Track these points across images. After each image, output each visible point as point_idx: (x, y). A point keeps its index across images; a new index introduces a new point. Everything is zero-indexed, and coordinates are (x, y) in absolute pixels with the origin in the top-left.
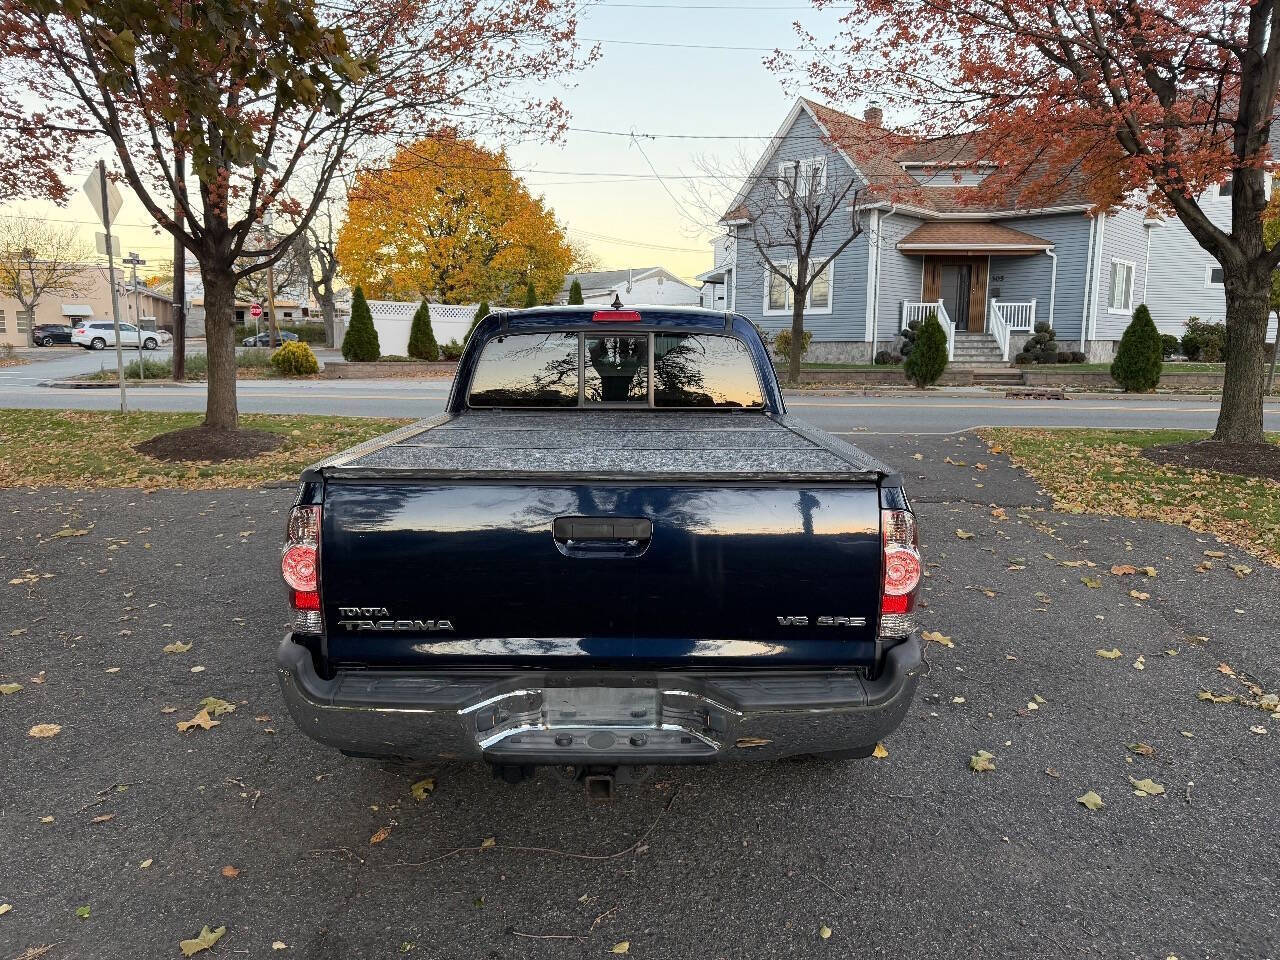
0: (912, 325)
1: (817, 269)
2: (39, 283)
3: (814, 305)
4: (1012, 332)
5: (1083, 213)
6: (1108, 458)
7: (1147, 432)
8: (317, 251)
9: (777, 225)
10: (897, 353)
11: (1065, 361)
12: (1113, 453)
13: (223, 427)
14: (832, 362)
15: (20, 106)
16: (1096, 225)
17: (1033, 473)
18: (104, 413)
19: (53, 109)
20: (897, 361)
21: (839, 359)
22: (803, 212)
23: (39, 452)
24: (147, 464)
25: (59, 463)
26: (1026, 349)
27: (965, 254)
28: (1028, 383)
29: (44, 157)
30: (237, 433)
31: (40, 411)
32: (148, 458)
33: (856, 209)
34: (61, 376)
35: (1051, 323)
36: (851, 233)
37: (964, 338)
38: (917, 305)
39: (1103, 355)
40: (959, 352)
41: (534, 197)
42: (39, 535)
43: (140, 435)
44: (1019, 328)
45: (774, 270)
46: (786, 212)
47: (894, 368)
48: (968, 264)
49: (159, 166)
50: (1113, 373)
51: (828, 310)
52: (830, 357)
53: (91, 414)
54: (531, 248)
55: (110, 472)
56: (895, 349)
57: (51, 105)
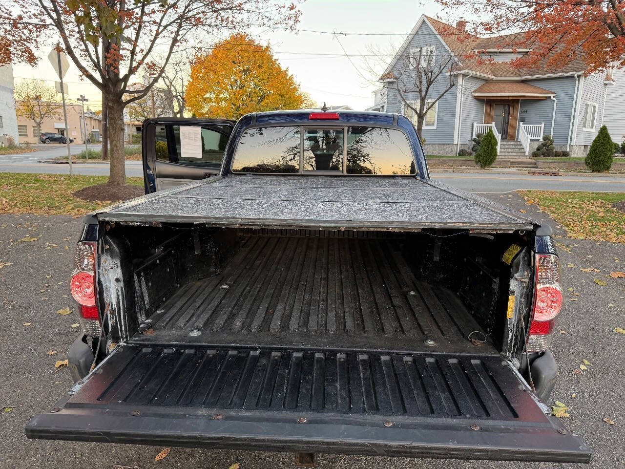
0: (479, 136)
1: (430, 105)
2: (43, 112)
3: (426, 125)
4: (531, 140)
5: (573, 77)
6: (594, 208)
7: (613, 194)
8: (176, 97)
9: (410, 82)
10: (470, 150)
11: (559, 156)
12: (596, 205)
13: (118, 184)
14: (436, 155)
15: (11, 12)
16: (579, 83)
17: (552, 216)
18: (61, 176)
19: (26, 12)
20: (470, 154)
21: (439, 153)
22: (423, 74)
23: (25, 195)
24: (77, 202)
25: (33, 201)
26: (538, 149)
27: (507, 98)
28: (539, 167)
29: (24, 40)
30: (125, 188)
31: (30, 174)
32: (78, 199)
33: (452, 74)
34: (50, 157)
35: (552, 136)
36: (449, 86)
37: (505, 143)
38: (481, 125)
39: (579, 153)
40: (503, 150)
41: (283, 68)
42: (12, 240)
43: (78, 187)
44: (535, 138)
45: (408, 105)
46: (414, 74)
47: (468, 158)
48: (509, 104)
49: (82, 43)
50: (586, 162)
51: (435, 127)
52: (434, 152)
53: (55, 176)
54: (281, 95)
55: (58, 206)
56: (469, 148)
57: (25, 10)
